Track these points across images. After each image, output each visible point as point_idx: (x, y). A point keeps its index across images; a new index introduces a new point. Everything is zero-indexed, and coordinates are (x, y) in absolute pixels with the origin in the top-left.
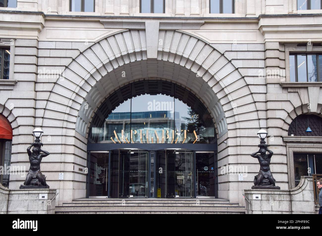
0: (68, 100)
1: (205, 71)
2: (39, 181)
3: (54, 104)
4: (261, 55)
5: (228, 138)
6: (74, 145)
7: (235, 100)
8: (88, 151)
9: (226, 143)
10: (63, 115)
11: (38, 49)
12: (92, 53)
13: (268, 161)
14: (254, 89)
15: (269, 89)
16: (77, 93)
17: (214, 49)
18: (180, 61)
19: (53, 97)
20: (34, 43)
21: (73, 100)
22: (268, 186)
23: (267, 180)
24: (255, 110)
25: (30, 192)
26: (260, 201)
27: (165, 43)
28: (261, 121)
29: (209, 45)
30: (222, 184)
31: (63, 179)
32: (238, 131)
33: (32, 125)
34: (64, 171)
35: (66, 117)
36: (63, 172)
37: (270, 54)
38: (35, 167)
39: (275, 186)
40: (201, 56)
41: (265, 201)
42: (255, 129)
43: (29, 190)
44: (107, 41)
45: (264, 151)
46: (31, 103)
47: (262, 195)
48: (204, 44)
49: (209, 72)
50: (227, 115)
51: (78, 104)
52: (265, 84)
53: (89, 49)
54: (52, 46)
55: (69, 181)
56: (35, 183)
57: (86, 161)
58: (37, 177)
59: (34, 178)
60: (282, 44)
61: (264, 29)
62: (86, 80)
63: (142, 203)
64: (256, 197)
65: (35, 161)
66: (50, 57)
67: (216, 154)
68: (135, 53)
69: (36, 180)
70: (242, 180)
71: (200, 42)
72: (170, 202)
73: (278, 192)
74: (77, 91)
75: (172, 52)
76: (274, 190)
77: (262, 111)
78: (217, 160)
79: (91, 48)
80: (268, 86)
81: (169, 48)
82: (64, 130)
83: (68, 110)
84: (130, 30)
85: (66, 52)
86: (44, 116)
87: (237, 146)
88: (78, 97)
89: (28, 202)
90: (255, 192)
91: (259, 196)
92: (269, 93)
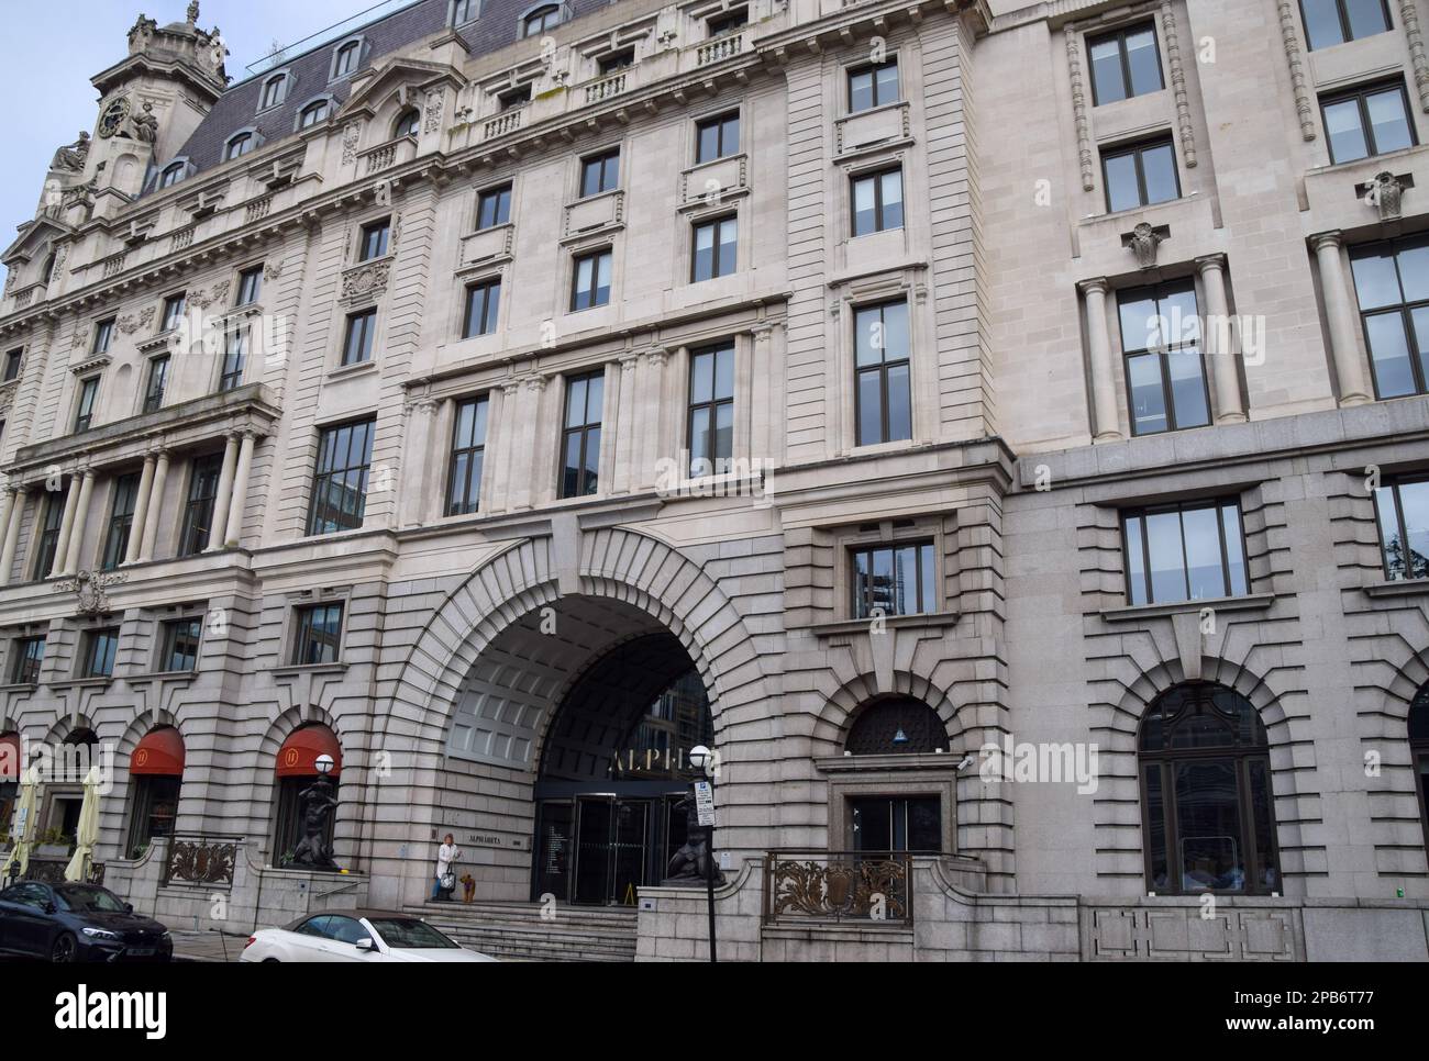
4: (775, 563)
6: (436, 788)
11: (386, 598)
12: (468, 595)
14: (761, 646)
15: (790, 643)
16: (439, 679)
17: (686, 560)
20: (379, 590)
21: (434, 695)
24: (764, 695)
26: (653, 914)
27: (594, 557)
29: (675, 552)
34: (411, 840)
37: (793, 557)
41: (663, 914)
44: (493, 567)
47: (659, 901)
48: (667, 551)
52: (782, 631)
53: (463, 587)
54: (407, 589)
55: (421, 862)
62: (454, 651)
64: (646, 905)
66: (402, 612)
71: (658, 547)
75: (607, 575)
77: (777, 697)
79: (465, 584)
80: (790, 634)
81: (600, 568)
84: (533, 539)
85: (426, 600)
88: (441, 687)
91: (653, 903)
92: (790, 653)
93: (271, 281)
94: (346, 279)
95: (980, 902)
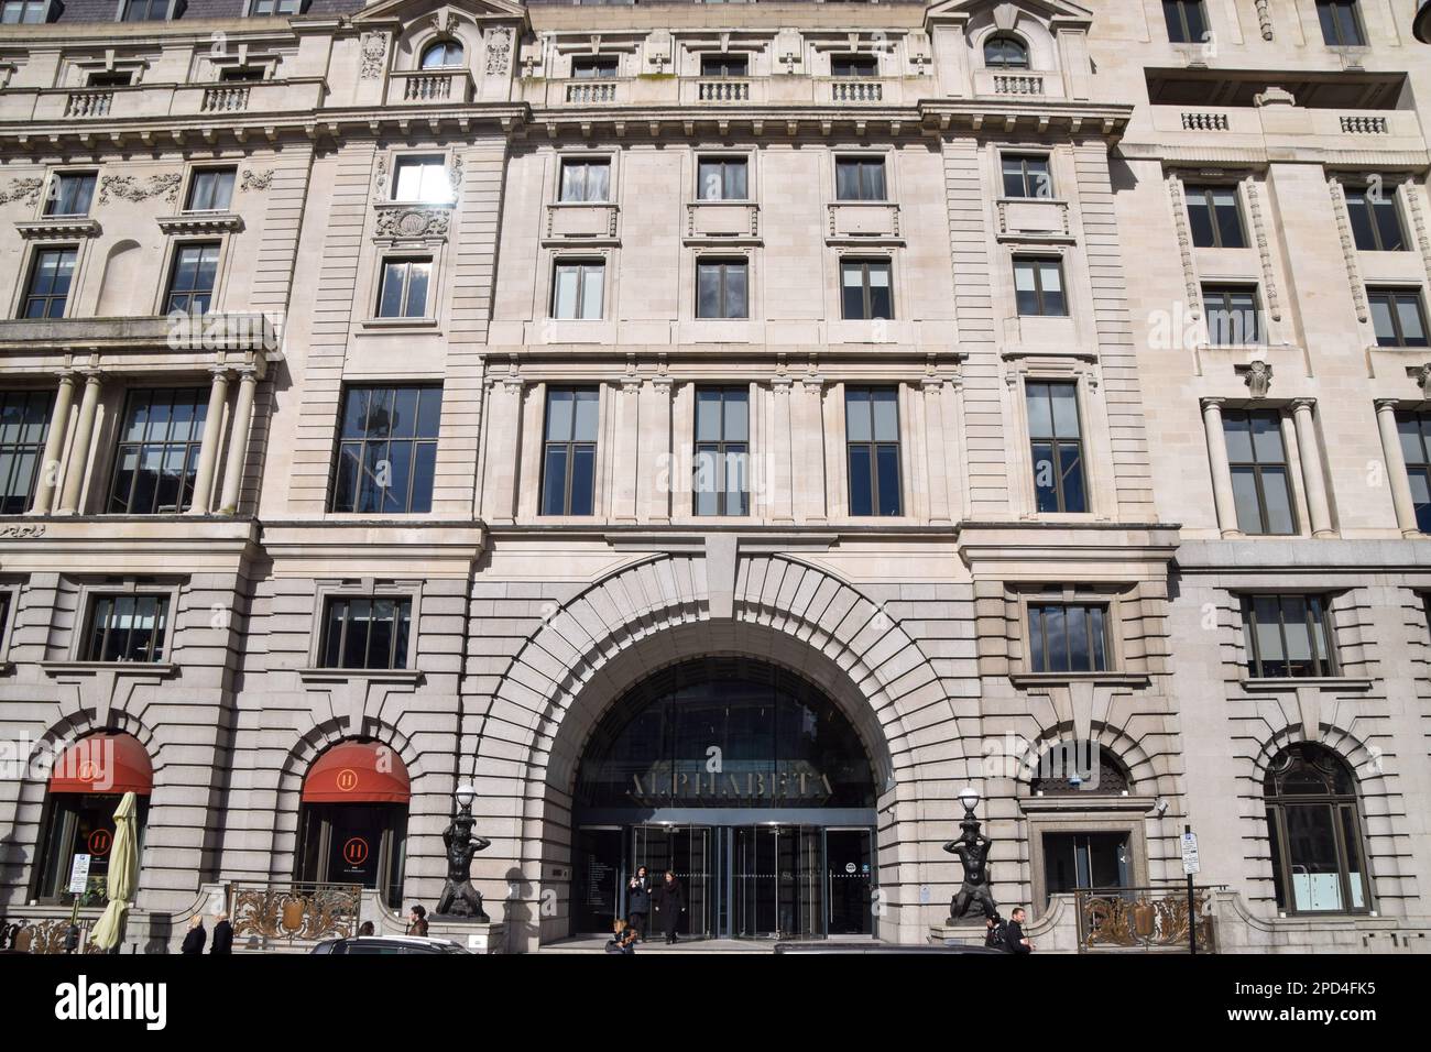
0: (532, 715)
1: (842, 647)
2: (469, 904)
3: (501, 723)
4: (965, 610)
5: (897, 802)
6: (543, 819)
7: (910, 714)
8: (574, 827)
9: (893, 814)
10: (519, 749)
11: (469, 600)
12: (586, 607)
13: (981, 859)
14: (953, 688)
15: (987, 689)
16: (550, 698)
17: (862, 597)
18: (785, 623)
19: (499, 708)
21: (543, 716)
23: (978, 904)
24: (958, 736)
25: (451, 930)
27: (750, 582)
28: (970, 762)
29: (849, 587)
31: (517, 898)
32: (920, 784)
33: (452, 772)
35: (526, 754)
36: (518, 880)
37: (986, 608)
38: (459, 873)
42: (957, 780)
43: (448, 926)
44: (619, 579)
45: (973, 837)
46: (450, 723)
48: (838, 585)
49: (851, 649)
50: (894, 747)
51: (554, 723)
52: (978, 675)
53: (580, 597)
54: (500, 592)
55: (531, 902)
56: (458, 910)
57: (569, 850)
58: (464, 897)
59: (458, 898)
60: (1012, 586)
61: (970, 553)
62: (572, 668)
65: (460, 859)
66: (494, 617)
67: (875, 833)
68: (680, 607)
69: (461, 902)
71: (829, 580)
74: (551, 695)
75: (766, 602)
77: (972, 738)
78: (876, 848)
79: (584, 594)
80: (985, 680)
81: (759, 594)
82: (522, 784)
83: (530, 739)
84: (671, 555)
86: (477, 751)
87: (917, 821)
92: (987, 697)
93: (252, 192)
94: (381, 215)
95: (1277, 928)
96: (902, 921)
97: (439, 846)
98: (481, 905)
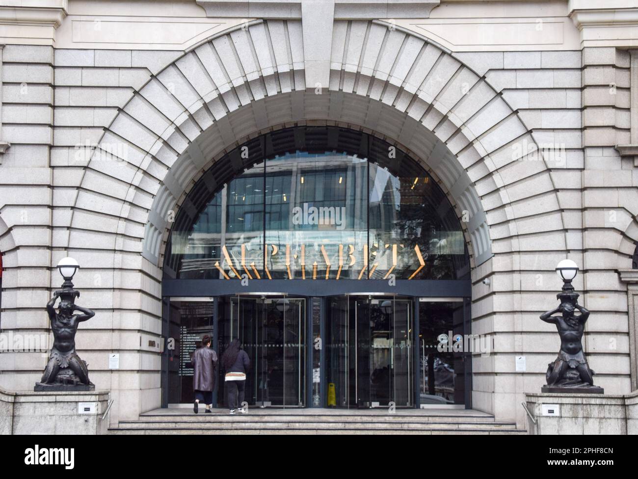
0: (126, 187)
1: (441, 118)
2: (76, 374)
3: (94, 196)
4: (572, 79)
5: (493, 273)
6: (140, 291)
7: (509, 186)
8: (165, 298)
9: (489, 285)
10: (114, 221)
11: (54, 67)
12: (179, 76)
13: (577, 330)
15: (589, 161)
16: (145, 170)
17: (463, 66)
18: (384, 92)
19: (92, 181)
20: (45, 55)
21: (137, 188)
22: (576, 387)
23: (574, 372)
24: (557, 208)
25: (59, 398)
26: (557, 419)
27: (347, 52)
28: (569, 235)
29: (450, 55)
30: (480, 378)
31: (117, 368)
32: (516, 257)
33: (48, 245)
34: (121, 349)
35: (122, 227)
36: (118, 350)
37: (593, 76)
38: (64, 344)
39: (592, 387)
40: (431, 80)
41: (568, 419)
42: (555, 253)
43: (56, 395)
44: (212, 46)
45: (570, 308)
46: (42, 196)
47: (562, 407)
48: (438, 53)
49: (449, 120)
50: (491, 219)
51: (148, 194)
52: (580, 147)
53: (171, 66)
54: (87, 59)
55: (130, 372)
56: (66, 379)
57: (160, 322)
58: (71, 367)
59: (64, 368)
61: (582, 18)
62: (166, 140)
63: (295, 422)
64: (549, 411)
65: (65, 331)
66: (82, 87)
67: (469, 305)
68: (277, 77)
69: (69, 372)
70: (524, 370)
71: (429, 49)
72: (358, 419)
73: (598, 399)
74: (144, 167)
75: (364, 72)
76: (589, 395)
77: (572, 211)
78: (471, 319)
79: (175, 63)
80: (588, 152)
81: (357, 63)
82: (119, 256)
83: (125, 211)
84: (266, 22)
85: (119, 76)
86: (71, 225)
87: (513, 292)
88: (147, 179)
89: (56, 420)
90: (548, 399)
91: (556, 408)
92: (589, 169)
96: (497, 389)
97: (44, 319)
98: (87, 375)
